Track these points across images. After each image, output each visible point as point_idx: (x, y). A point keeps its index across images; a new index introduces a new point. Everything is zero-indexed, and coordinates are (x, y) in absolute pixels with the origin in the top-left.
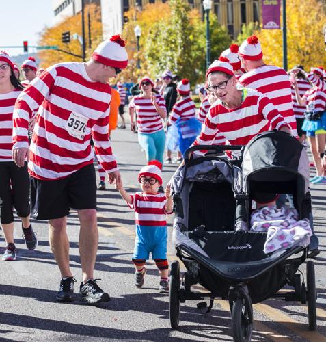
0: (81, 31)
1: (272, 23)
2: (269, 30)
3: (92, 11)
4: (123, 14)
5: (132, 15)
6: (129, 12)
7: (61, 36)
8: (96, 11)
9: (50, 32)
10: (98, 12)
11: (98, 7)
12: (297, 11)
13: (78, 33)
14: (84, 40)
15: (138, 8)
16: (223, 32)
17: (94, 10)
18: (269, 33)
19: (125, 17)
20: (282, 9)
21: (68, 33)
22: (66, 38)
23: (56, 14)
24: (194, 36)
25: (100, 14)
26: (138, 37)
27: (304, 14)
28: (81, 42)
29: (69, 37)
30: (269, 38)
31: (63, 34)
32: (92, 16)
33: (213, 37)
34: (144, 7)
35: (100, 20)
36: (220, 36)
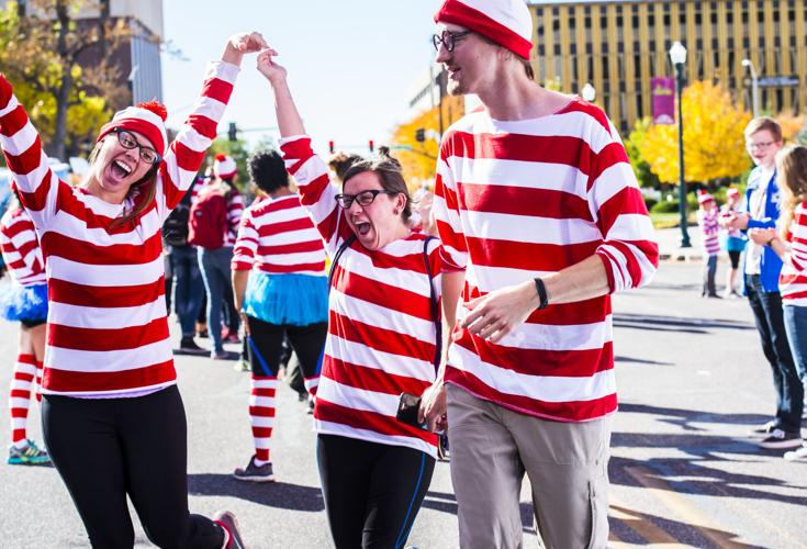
0: (439, 127)
1: (664, 118)
7: (415, 134)
8: (458, 103)
9: (402, 129)
13: (435, 129)
17: (455, 102)
18: (667, 129)
20: (676, 101)
22: (420, 137)
23: (411, 107)
25: (463, 106)
30: (664, 136)
31: (417, 131)
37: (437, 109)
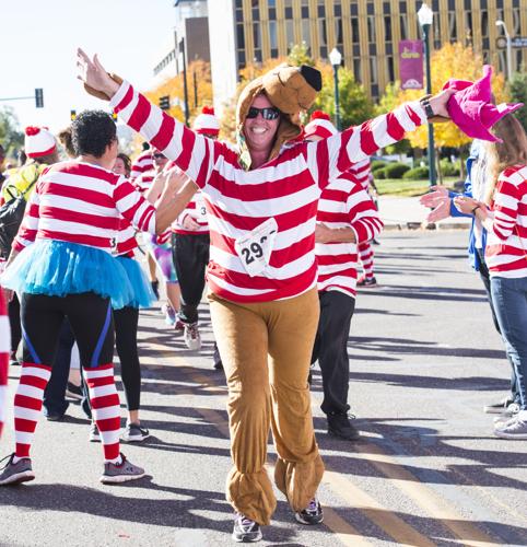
0: (183, 95)
1: (412, 82)
2: (415, 91)
3: (199, 70)
4: (238, 72)
5: (249, 75)
6: (245, 70)
7: (158, 102)
8: (204, 70)
10: (207, 70)
11: (207, 64)
12: (451, 66)
13: (180, 98)
14: (187, 107)
15: (257, 64)
16: (361, 94)
17: (201, 68)
18: (416, 94)
19: (241, 77)
21: (168, 98)
22: (165, 104)
23: (156, 74)
24: (321, 99)
25: (210, 73)
27: (459, 70)
28: (184, 109)
29: (168, 103)
31: (161, 99)
32: (199, 75)
33: (348, 99)
34: (264, 63)
35: (209, 81)
36: (358, 98)
37: (181, 76)
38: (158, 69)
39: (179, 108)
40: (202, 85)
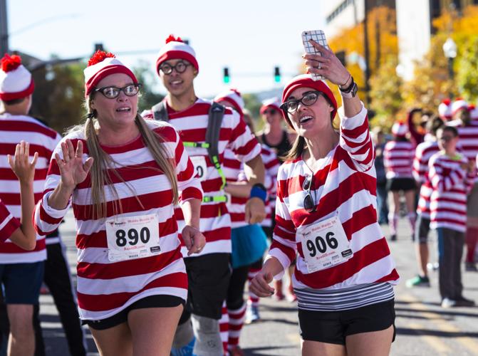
3: (383, 19)
4: (431, 22)
6: (441, 19)
10: (392, 20)
11: (392, 13)
14: (367, 63)
15: (455, 13)
19: (435, 28)
21: (343, 53)
26: (451, 60)
28: (363, 67)
29: (344, 59)
32: (383, 25)
34: (465, 11)
35: (394, 33)
38: (330, 18)
39: (357, 65)
40: (385, 37)
